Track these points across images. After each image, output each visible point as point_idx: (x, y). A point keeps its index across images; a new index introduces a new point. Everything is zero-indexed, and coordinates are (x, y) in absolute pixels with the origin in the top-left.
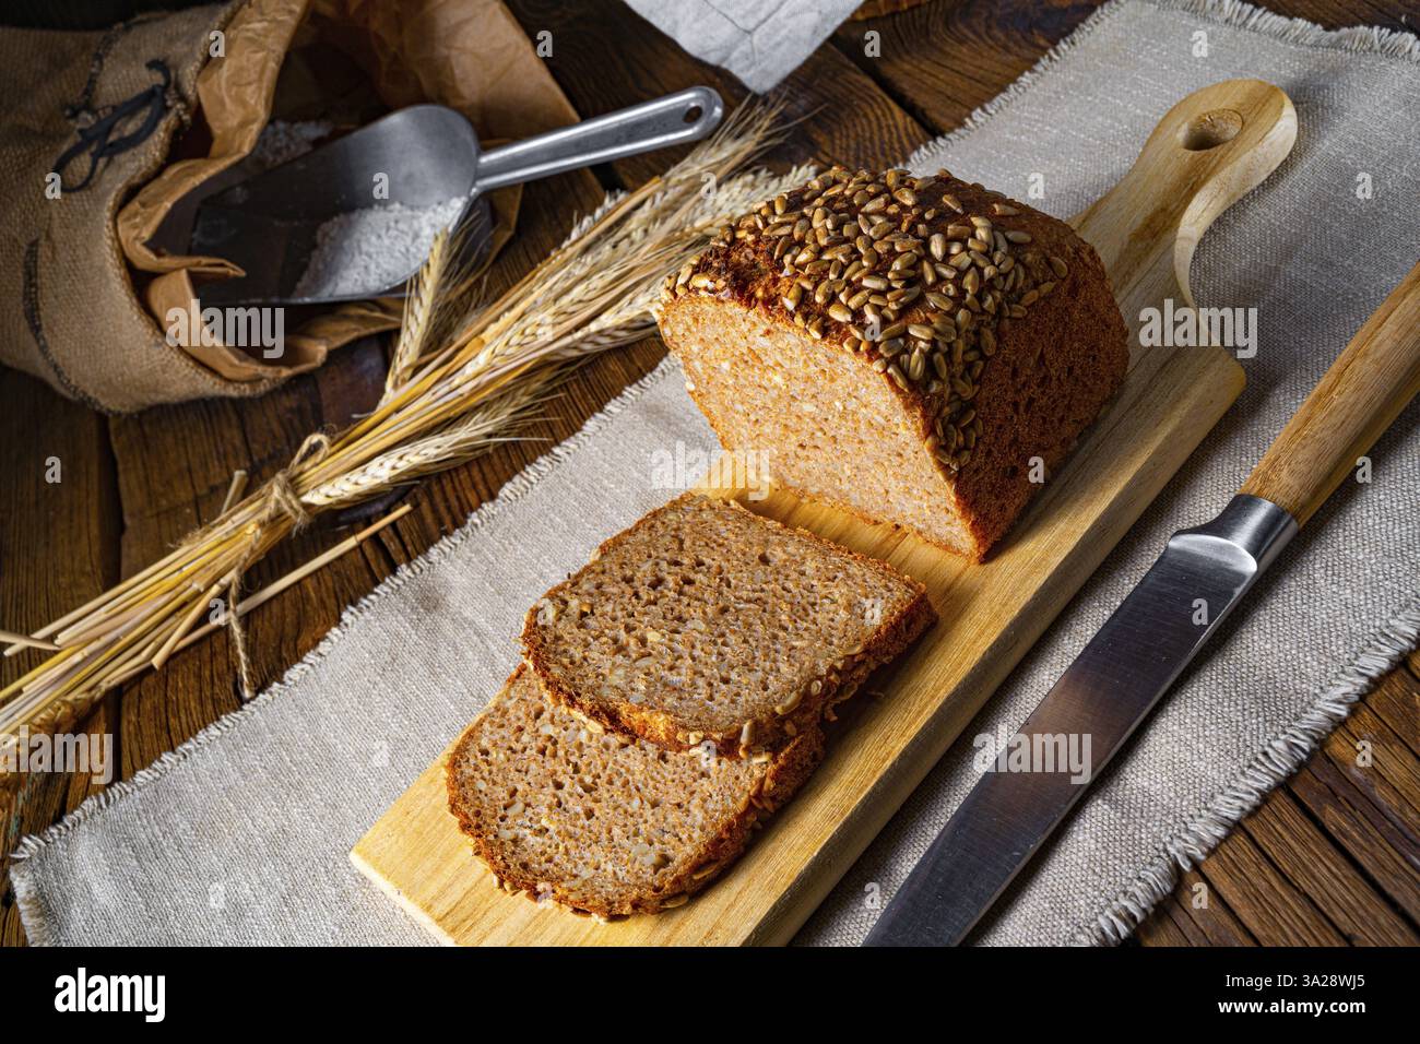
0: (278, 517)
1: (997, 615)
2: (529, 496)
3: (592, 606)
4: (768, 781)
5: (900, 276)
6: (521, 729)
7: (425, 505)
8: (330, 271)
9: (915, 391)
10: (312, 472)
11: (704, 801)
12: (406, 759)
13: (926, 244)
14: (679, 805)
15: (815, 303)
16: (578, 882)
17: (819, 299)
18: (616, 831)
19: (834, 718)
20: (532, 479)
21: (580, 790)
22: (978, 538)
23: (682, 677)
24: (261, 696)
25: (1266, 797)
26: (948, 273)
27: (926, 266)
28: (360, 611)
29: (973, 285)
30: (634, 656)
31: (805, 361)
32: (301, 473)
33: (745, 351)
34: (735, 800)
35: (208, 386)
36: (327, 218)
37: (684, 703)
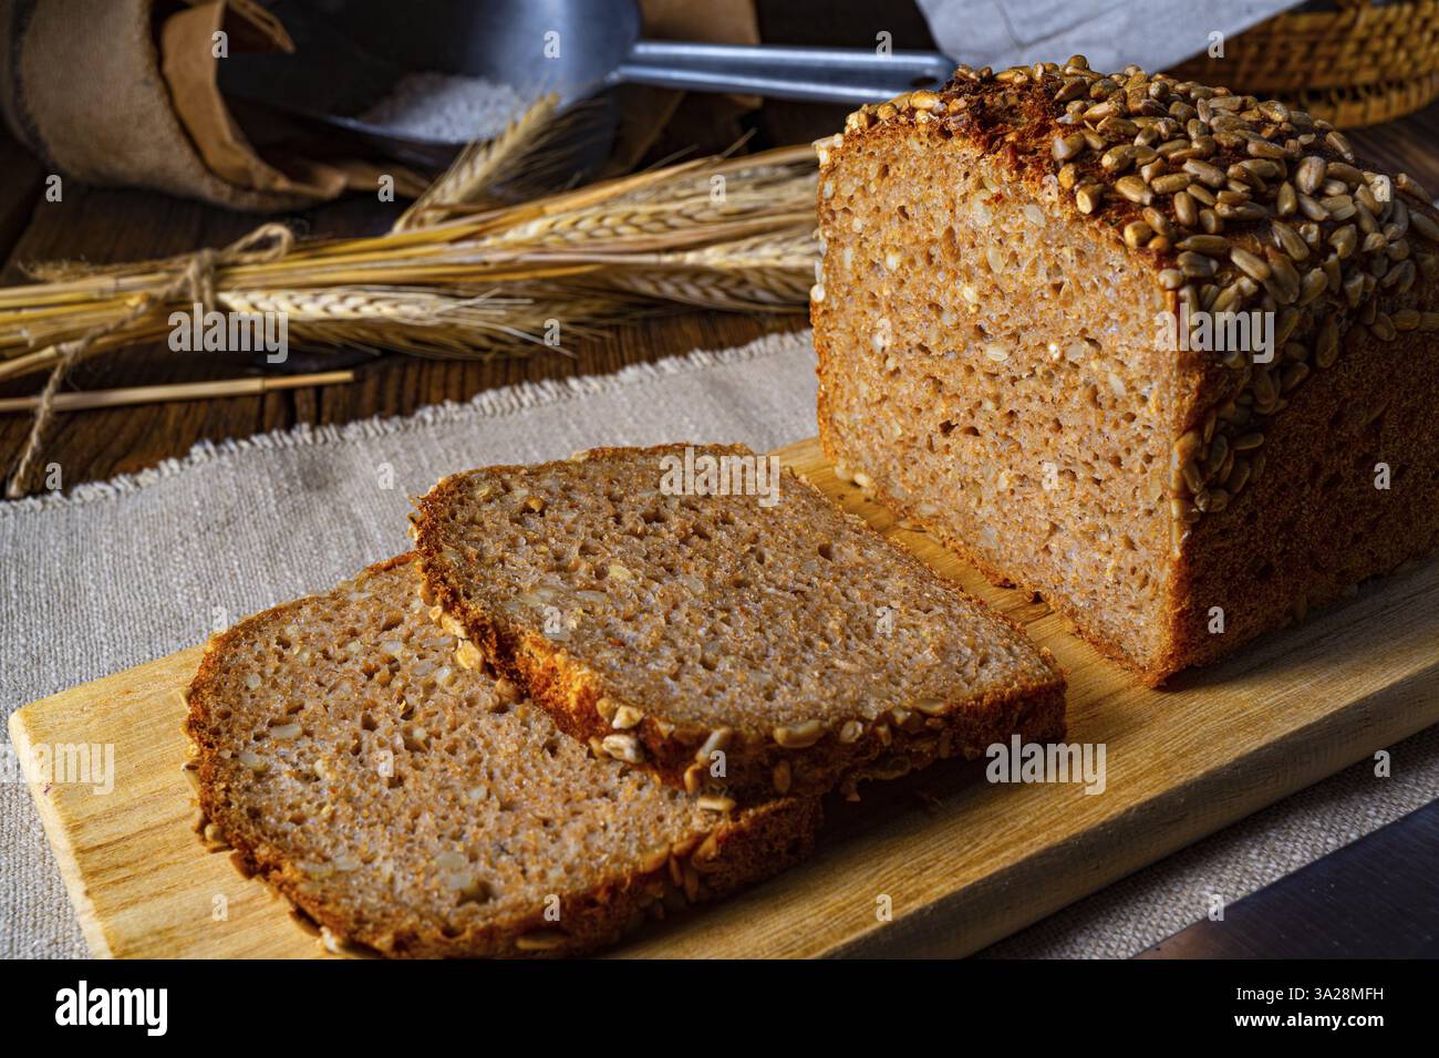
1: (1165, 765)
2: (510, 418)
3: (545, 505)
4: (710, 843)
5: (1245, 179)
6: (354, 634)
7: (370, 386)
8: (394, 117)
10: (249, 268)
11: (591, 831)
12: (172, 642)
13: (1293, 165)
14: (546, 823)
15: (1098, 166)
16: (327, 870)
18: (427, 820)
19: (856, 798)
20: (525, 401)
21: (399, 741)
22: (1176, 642)
23: (644, 635)
24: (30, 500)
26: (1316, 212)
27: (1286, 188)
28: (220, 453)
29: (1347, 244)
30: (578, 583)
31: (1034, 265)
32: (236, 264)
33: (939, 233)
34: (643, 849)
35: (180, 165)
36: (420, 69)
37: (628, 668)
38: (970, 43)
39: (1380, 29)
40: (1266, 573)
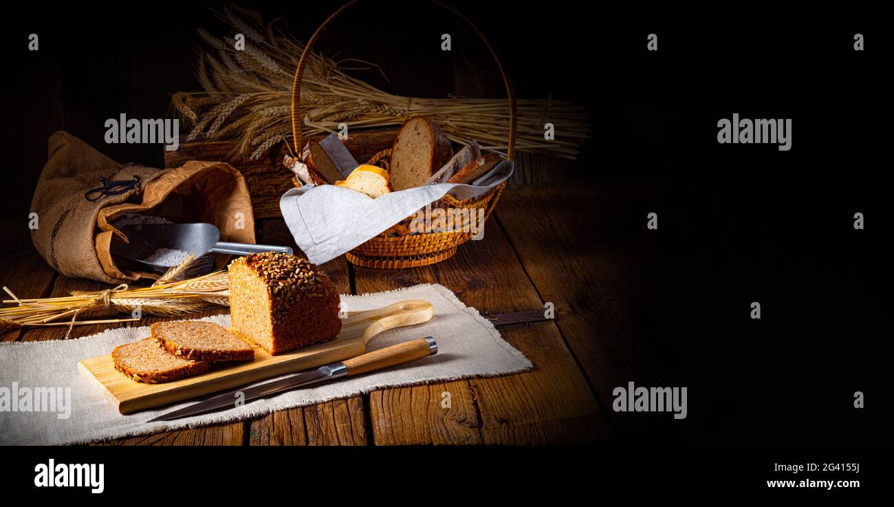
0: (101, 301)
1: (267, 364)
4: (191, 367)
5: (285, 272)
7: (144, 321)
8: (154, 260)
9: (274, 296)
10: (118, 294)
17: (263, 268)
19: (215, 363)
22: (274, 346)
24: (70, 339)
25: (296, 407)
26: (296, 277)
27: (292, 273)
28: (111, 331)
29: (301, 283)
31: (254, 285)
32: (115, 293)
33: (244, 281)
35: (98, 271)
36: (162, 248)
38: (303, 243)
39: (412, 241)
40: (291, 337)
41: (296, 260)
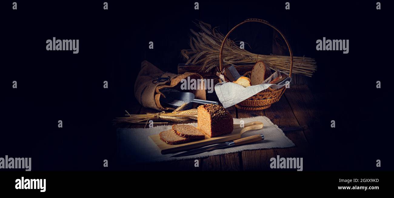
0: (156, 116)
1: (208, 140)
4: (184, 140)
5: (216, 111)
7: (169, 123)
8: (173, 104)
9: (212, 119)
10: (162, 114)
17: (209, 109)
24: (146, 128)
25: (218, 155)
26: (219, 112)
31: (206, 114)
34: (181, 140)
35: (155, 106)
36: (176, 99)
38: (222, 101)
39: (257, 102)
40: (217, 132)
41: (220, 107)
